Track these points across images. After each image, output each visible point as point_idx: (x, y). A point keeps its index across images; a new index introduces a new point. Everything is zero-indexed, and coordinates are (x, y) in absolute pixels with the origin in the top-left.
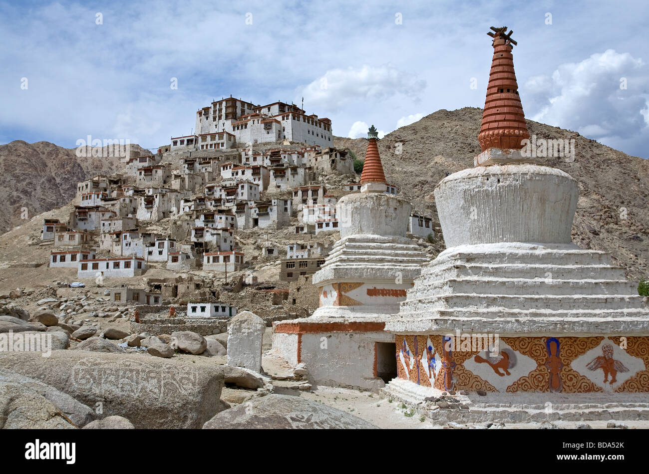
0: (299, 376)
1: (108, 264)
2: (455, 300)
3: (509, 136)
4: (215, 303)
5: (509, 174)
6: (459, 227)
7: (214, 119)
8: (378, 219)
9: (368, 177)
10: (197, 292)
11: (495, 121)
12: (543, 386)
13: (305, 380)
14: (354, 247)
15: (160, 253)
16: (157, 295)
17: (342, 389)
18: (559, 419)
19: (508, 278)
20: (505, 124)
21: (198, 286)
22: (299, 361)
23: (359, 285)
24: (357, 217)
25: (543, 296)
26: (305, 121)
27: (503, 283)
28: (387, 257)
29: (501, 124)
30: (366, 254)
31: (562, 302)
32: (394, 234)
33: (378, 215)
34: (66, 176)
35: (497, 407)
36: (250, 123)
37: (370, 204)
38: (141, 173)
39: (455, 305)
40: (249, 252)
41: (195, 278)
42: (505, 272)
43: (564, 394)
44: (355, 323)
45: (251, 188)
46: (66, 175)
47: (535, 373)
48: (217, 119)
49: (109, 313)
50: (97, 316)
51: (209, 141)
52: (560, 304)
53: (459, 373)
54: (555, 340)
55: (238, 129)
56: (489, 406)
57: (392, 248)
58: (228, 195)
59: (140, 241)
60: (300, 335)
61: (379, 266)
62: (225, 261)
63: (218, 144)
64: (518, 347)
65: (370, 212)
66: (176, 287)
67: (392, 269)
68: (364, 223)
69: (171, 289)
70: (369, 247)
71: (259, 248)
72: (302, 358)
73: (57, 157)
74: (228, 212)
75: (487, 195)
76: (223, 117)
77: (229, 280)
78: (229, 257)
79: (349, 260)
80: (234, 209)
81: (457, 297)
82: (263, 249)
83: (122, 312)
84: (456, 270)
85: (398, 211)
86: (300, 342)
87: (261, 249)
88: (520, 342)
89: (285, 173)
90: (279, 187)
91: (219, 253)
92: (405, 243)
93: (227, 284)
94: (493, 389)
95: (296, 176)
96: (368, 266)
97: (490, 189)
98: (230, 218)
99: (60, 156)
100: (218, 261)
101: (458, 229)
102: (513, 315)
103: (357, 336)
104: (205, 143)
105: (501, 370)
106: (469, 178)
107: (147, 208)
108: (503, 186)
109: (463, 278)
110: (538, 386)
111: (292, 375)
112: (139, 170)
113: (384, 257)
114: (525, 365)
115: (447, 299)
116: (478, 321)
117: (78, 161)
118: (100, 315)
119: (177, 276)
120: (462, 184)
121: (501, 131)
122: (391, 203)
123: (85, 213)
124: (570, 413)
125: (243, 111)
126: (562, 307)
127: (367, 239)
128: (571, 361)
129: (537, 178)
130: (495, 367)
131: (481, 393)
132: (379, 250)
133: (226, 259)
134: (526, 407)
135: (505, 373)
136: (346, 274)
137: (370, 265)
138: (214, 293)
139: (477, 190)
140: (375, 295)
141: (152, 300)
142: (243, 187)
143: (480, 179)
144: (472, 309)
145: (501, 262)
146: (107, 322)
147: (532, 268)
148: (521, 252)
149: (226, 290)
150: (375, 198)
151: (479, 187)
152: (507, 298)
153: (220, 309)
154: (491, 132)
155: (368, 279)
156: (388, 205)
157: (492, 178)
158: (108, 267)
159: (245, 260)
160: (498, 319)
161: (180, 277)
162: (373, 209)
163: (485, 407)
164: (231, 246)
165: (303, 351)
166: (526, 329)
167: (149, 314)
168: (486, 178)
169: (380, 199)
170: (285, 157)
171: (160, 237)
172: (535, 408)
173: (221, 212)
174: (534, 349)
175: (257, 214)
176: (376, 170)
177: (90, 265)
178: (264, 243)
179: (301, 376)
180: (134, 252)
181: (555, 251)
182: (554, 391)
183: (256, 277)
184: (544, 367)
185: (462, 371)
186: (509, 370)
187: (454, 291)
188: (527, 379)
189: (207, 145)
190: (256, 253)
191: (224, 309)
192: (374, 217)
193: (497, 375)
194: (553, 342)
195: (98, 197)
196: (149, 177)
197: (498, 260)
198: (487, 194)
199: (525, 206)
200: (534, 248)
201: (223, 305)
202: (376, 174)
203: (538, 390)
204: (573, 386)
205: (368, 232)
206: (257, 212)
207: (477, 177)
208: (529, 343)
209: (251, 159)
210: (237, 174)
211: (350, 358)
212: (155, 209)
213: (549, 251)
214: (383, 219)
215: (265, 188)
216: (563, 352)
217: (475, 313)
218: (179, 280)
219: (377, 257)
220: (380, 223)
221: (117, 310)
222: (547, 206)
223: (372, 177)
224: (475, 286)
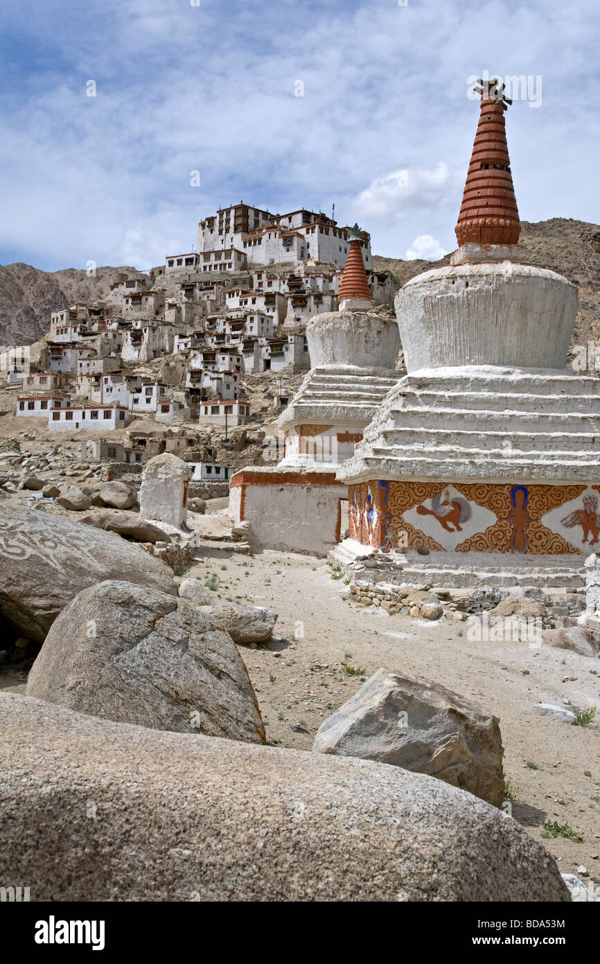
0: (237, 536)
1: (84, 413)
2: (395, 436)
3: (492, 226)
4: (207, 462)
5: (481, 276)
6: (419, 346)
7: (220, 233)
8: (355, 346)
9: (348, 291)
10: (189, 449)
11: (475, 207)
12: (503, 545)
13: (244, 541)
14: (323, 380)
15: (148, 401)
16: (139, 452)
17: (295, 555)
18: (517, 584)
19: (470, 409)
20: (487, 211)
21: (190, 443)
22: (242, 519)
23: (327, 427)
24: (328, 341)
25: (511, 433)
26: (335, 235)
27: (461, 416)
28: (364, 393)
29: (482, 211)
30: (338, 389)
31: (535, 440)
32: (377, 364)
33: (355, 340)
35: (440, 568)
36: (265, 238)
37: (345, 326)
38: (127, 302)
39: (396, 441)
40: (258, 401)
41: (188, 432)
42: (466, 402)
43: (529, 556)
44: (314, 474)
45: (262, 321)
47: (494, 530)
48: (224, 232)
49: (79, 472)
50: (65, 475)
51: (213, 260)
52: (533, 443)
53: (396, 526)
54: (523, 488)
55: (250, 245)
56: (429, 568)
57: (372, 382)
58: (233, 329)
59: (123, 386)
60: (244, 487)
61: (353, 404)
62: (226, 412)
63: (225, 264)
64: (474, 496)
65: (345, 335)
66: (164, 443)
67: (369, 409)
68: (338, 350)
69: (157, 445)
70: (342, 381)
71: (270, 397)
72: (245, 515)
73: (35, 283)
74: (233, 351)
75: (452, 304)
76: (232, 230)
77: (229, 436)
78: (231, 407)
79: (315, 397)
80: (241, 348)
81: (399, 432)
82: (275, 398)
83: (94, 471)
84: (402, 398)
85: (382, 336)
86: (243, 496)
87: (273, 398)
88: (477, 489)
89: (306, 302)
90: (298, 320)
91: (219, 402)
92: (389, 377)
93: (227, 441)
94: (438, 548)
95: (320, 306)
96: (338, 405)
97: (455, 295)
98: (235, 358)
99: (39, 281)
100: (218, 413)
101: (418, 348)
102: (468, 455)
103: (316, 491)
104: (207, 264)
105: (451, 525)
106: (431, 281)
107: (135, 345)
108: (471, 291)
109: (411, 408)
110: (497, 545)
111: (229, 534)
112: (125, 297)
113: (360, 393)
114: (482, 519)
115: (386, 435)
116: (421, 461)
117: (61, 288)
118: (68, 473)
119: (166, 429)
120: (422, 289)
121: (481, 220)
122: (373, 325)
123: (59, 351)
124: (531, 578)
125: (257, 222)
126: (535, 447)
127: (341, 370)
128: (541, 515)
129: (517, 281)
130: (443, 521)
131: (422, 552)
132: (355, 385)
133: (228, 409)
134: (477, 570)
135: (455, 528)
136: (310, 413)
137: (340, 403)
138: (210, 451)
139: (439, 297)
140: (347, 441)
141: (133, 457)
142: (252, 319)
143: (443, 282)
144: (416, 447)
145: (463, 389)
146: (75, 482)
147: (502, 398)
148: (489, 377)
149: (225, 447)
150: (352, 318)
151: (442, 292)
152: (463, 434)
153: (213, 470)
154: (468, 222)
155: (338, 421)
156: (369, 326)
157: (459, 281)
158: (84, 418)
159: (252, 411)
160: (448, 460)
161: (170, 431)
162: (349, 332)
163: (424, 569)
164: (236, 394)
165: (248, 507)
166: (482, 473)
167: (127, 474)
168: (451, 281)
169: (359, 320)
170: (307, 282)
171: (147, 381)
172: (489, 571)
173: (224, 351)
174: (494, 499)
175: (270, 354)
176: (357, 283)
177: (63, 414)
178: (277, 391)
179: (240, 536)
180: (116, 399)
181: (535, 377)
182: (516, 552)
183: (264, 433)
184: (505, 521)
185: (400, 525)
186: (461, 525)
187: (396, 424)
188: (483, 537)
189: (210, 266)
190: (266, 403)
191: (218, 470)
192: (351, 342)
193: (444, 530)
194: (520, 492)
195: (75, 331)
196: (138, 307)
197: (459, 387)
198: (452, 302)
199: (500, 318)
200: (508, 373)
201: (217, 465)
202: (357, 287)
203: (496, 550)
204: (542, 546)
205: (343, 362)
206: (269, 351)
207: (440, 280)
208: (488, 491)
209: (265, 284)
210: (246, 303)
211: (306, 517)
212: (143, 346)
213: (528, 376)
214: (362, 346)
215: (282, 321)
216: (531, 504)
217: (420, 452)
218: (169, 434)
219: (352, 393)
220: (358, 350)
221: (88, 468)
222: (529, 318)
223: (352, 291)
224: (423, 419)
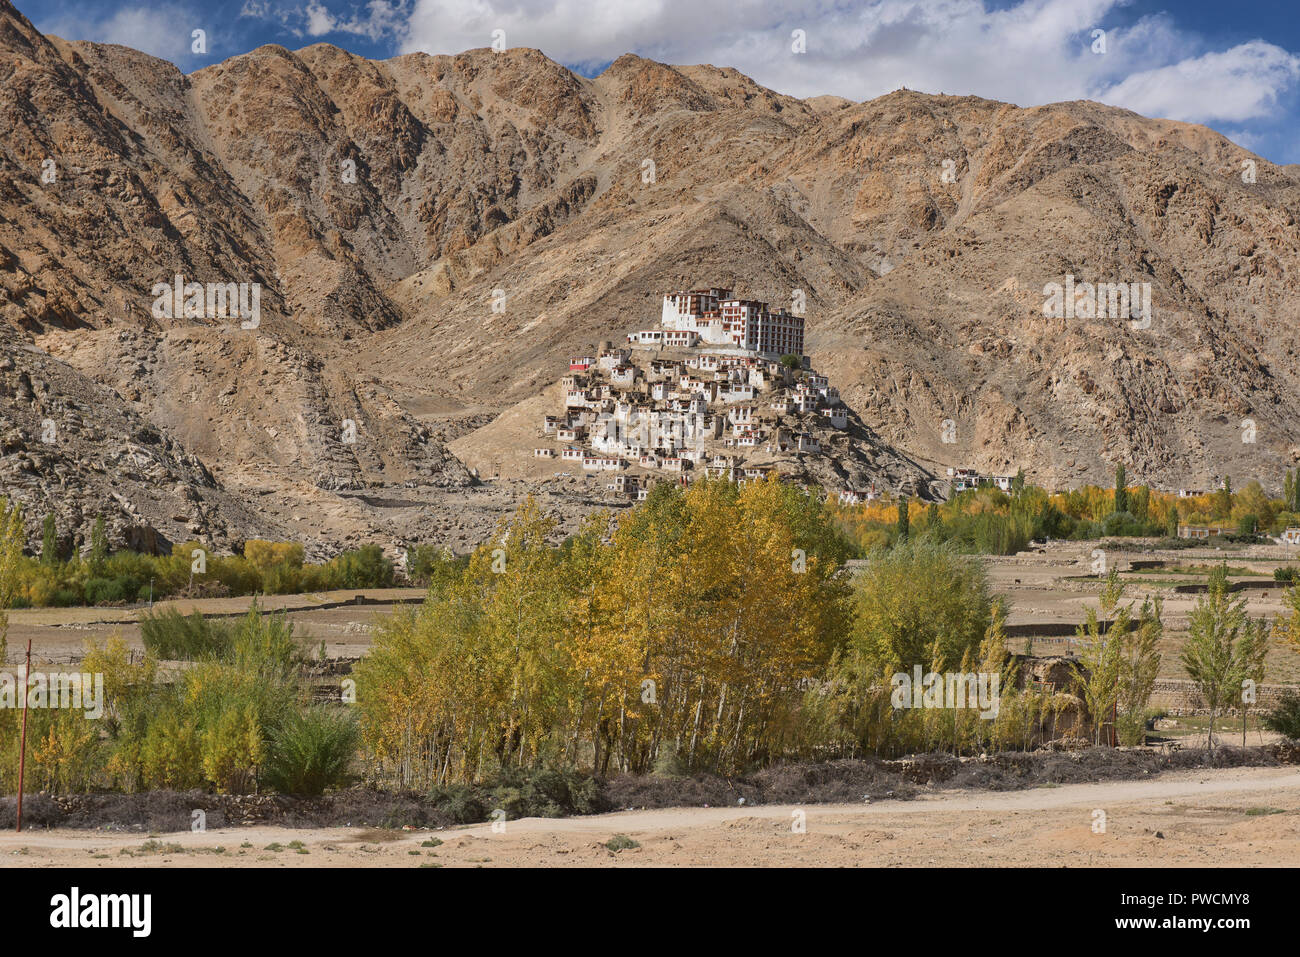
7: (680, 311)
34: (378, 138)
38: (615, 372)
46: (378, 134)
48: (683, 311)
51: (673, 338)
55: (701, 326)
73: (354, 86)
76: (689, 311)
99: (362, 85)
112: (613, 368)
123: (576, 413)
125: (707, 305)
195: (582, 396)
215: (713, 399)
